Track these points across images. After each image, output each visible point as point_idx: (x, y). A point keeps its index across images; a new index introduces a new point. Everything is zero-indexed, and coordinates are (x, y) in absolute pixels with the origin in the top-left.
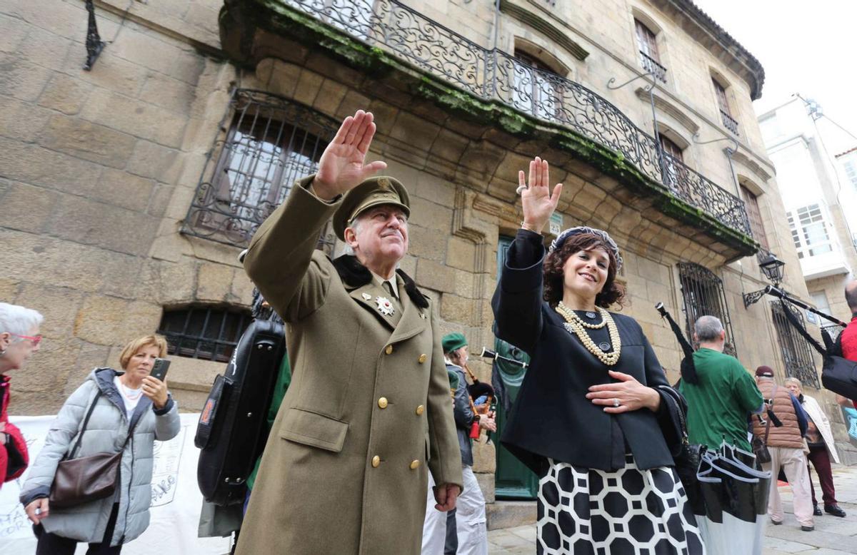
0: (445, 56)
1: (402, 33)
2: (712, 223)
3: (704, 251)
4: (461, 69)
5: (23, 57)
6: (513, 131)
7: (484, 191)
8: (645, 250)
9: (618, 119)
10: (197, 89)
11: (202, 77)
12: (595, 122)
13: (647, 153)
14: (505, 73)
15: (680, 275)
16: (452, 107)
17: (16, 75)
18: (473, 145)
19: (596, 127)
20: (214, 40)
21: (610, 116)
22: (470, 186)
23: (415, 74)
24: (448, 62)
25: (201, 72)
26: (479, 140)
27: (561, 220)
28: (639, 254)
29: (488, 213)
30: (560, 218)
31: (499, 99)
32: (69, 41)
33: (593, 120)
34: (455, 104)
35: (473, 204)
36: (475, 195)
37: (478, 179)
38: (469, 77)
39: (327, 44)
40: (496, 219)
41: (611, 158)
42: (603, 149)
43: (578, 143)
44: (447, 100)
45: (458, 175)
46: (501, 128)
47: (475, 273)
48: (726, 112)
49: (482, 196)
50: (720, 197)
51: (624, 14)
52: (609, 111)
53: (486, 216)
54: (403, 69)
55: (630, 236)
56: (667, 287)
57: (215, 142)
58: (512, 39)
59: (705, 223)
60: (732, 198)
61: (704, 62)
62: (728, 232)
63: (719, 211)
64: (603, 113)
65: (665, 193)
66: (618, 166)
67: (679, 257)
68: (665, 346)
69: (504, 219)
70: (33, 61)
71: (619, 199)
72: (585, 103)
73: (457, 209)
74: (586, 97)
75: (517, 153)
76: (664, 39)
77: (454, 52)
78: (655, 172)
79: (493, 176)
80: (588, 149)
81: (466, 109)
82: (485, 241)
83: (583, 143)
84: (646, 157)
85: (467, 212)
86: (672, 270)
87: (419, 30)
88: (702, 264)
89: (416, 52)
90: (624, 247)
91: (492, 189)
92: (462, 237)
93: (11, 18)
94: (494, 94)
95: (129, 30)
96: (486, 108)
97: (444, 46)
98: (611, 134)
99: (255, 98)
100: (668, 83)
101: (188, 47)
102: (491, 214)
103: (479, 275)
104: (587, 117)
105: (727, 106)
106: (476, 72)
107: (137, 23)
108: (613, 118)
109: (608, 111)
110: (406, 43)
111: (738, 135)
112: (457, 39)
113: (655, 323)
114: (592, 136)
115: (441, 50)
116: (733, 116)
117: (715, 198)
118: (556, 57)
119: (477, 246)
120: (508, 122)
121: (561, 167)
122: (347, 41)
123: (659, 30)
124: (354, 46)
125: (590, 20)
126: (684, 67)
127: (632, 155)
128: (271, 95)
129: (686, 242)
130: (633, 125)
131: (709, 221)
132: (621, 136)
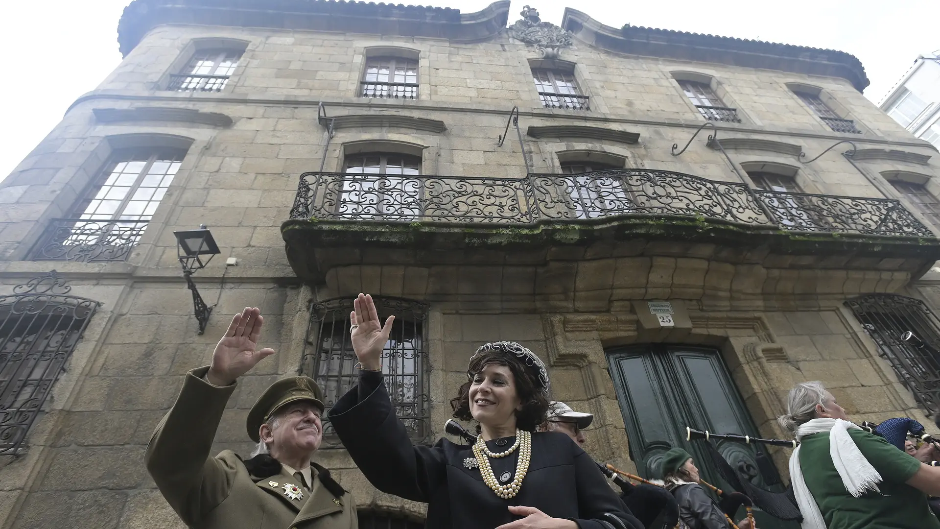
0: (483, 202)
1: (435, 200)
2: (860, 241)
3: (871, 275)
4: (501, 206)
5: (157, 342)
6: (572, 242)
7: (571, 310)
8: (792, 303)
9: (684, 182)
10: (284, 316)
11: (286, 305)
12: (657, 197)
13: (735, 200)
14: (545, 192)
15: (855, 315)
16: (503, 244)
17: (154, 358)
18: (540, 270)
19: (661, 200)
20: (289, 272)
21: (673, 183)
22: (555, 311)
23: (457, 230)
24: (487, 205)
25: (285, 301)
26: (545, 264)
27: (669, 308)
28: (785, 310)
29: (585, 331)
30: (668, 307)
31: (546, 218)
32: (187, 317)
33: (655, 195)
34: (504, 241)
35: (564, 327)
36: (563, 318)
37: (561, 300)
38: (512, 210)
39: (372, 238)
40: (595, 334)
41: (691, 224)
42: (676, 219)
43: (647, 224)
44: (496, 240)
45: (538, 304)
46: (559, 243)
47: (588, 399)
48: (832, 117)
49: (570, 316)
50: (859, 208)
51: (664, 83)
52: (671, 179)
53: (583, 335)
54: (445, 230)
55: (762, 294)
56: (844, 335)
57: (304, 357)
58: (555, 156)
59: (851, 245)
60: (877, 203)
61: (777, 83)
62: (891, 242)
63: (865, 223)
64: (662, 184)
65: (778, 233)
66: (701, 228)
67: (843, 293)
68: (877, 410)
69: (602, 330)
70: (164, 342)
71: (726, 261)
72: (639, 183)
73: (548, 339)
74: (639, 177)
75: (589, 260)
76: (719, 83)
77: (490, 195)
78: (754, 216)
79: (575, 292)
80: (659, 226)
81: (518, 241)
82: (588, 361)
83: (650, 222)
84: (736, 205)
85: (559, 339)
86: (841, 313)
87: (453, 190)
88: (879, 290)
89: (454, 211)
90: (762, 309)
91: (579, 305)
92: (563, 366)
93: (150, 316)
94: (539, 216)
95: (227, 290)
96: (537, 232)
97: (479, 193)
98: (681, 200)
99: (330, 306)
100: (743, 120)
101: (271, 285)
102: (587, 331)
103: (593, 400)
104: (647, 195)
105: (829, 110)
106: (518, 203)
107: (232, 283)
108: (678, 183)
109: (668, 179)
110: (442, 206)
111: (859, 132)
112: (491, 182)
113: (847, 385)
114: (659, 211)
115: (477, 199)
116: (843, 116)
117: (853, 211)
118: (605, 152)
119: (582, 369)
120: (563, 235)
121: (642, 255)
122: (387, 228)
123: (710, 78)
124: (395, 230)
125: (630, 104)
126: (756, 98)
127: (717, 210)
128: (343, 298)
129: (841, 274)
130: (706, 180)
131: (856, 240)
132: (694, 197)
